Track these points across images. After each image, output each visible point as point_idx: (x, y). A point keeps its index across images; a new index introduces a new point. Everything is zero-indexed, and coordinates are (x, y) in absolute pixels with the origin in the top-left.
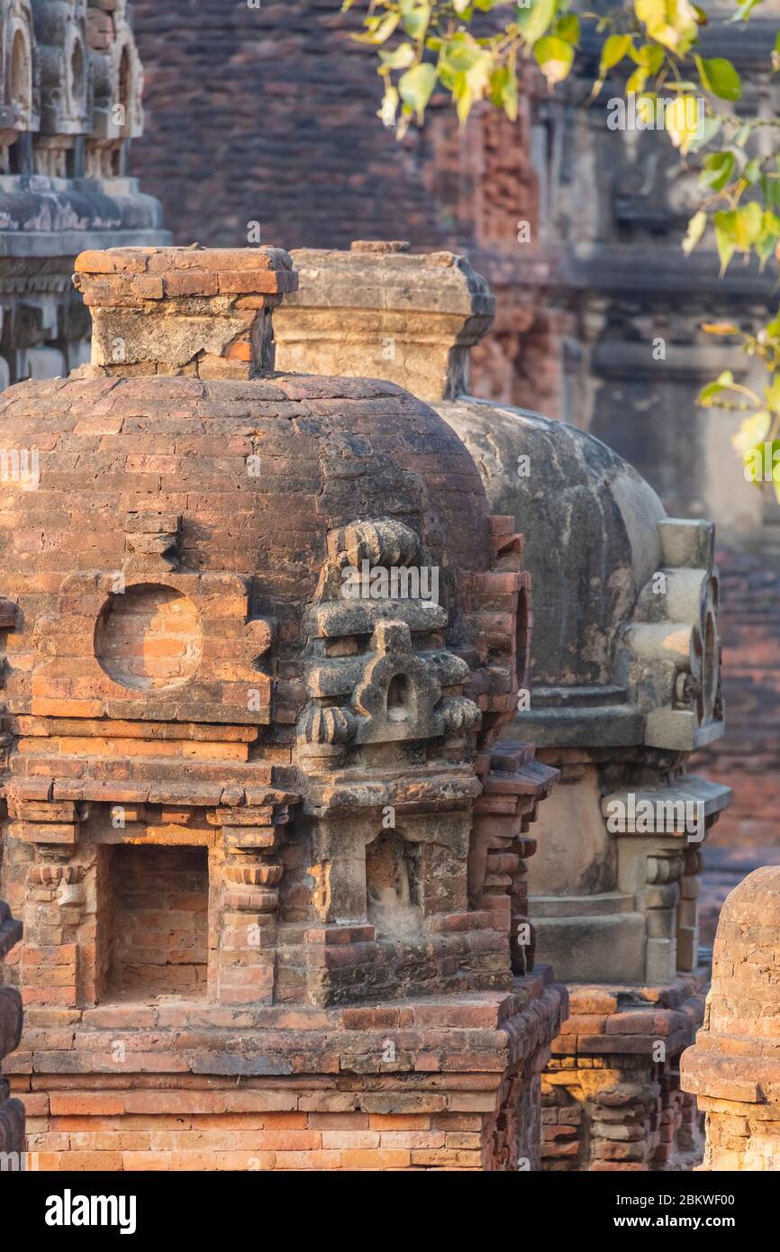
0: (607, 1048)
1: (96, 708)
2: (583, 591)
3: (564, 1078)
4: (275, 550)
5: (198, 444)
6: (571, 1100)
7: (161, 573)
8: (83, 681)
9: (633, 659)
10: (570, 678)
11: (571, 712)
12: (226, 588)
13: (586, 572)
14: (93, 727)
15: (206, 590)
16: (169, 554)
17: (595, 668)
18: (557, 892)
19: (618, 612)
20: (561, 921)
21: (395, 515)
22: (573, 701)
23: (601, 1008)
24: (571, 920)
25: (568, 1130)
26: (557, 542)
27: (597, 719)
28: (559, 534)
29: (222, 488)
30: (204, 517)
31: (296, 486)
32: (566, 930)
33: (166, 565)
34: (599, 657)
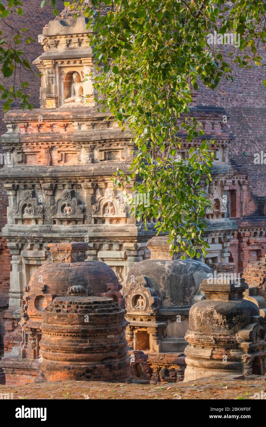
0: (176, 363)
1: (35, 314)
2: (184, 290)
3: (173, 367)
4: (59, 290)
5: (51, 274)
6: (175, 370)
7: (42, 294)
8: (33, 310)
9: (194, 301)
10: (182, 304)
11: (180, 309)
12: (50, 296)
13: (185, 287)
14: (35, 316)
15: (47, 296)
16: (43, 291)
17: (187, 303)
18: (180, 337)
19: (192, 293)
20: (178, 342)
21: (81, 285)
22: (181, 308)
23: (176, 357)
24: (180, 342)
25: (174, 375)
26: (179, 283)
27: (185, 311)
28: (180, 281)
29: (52, 281)
30: (49, 285)
31: (64, 280)
32: (179, 344)
33: (42, 292)
34: (188, 301)
